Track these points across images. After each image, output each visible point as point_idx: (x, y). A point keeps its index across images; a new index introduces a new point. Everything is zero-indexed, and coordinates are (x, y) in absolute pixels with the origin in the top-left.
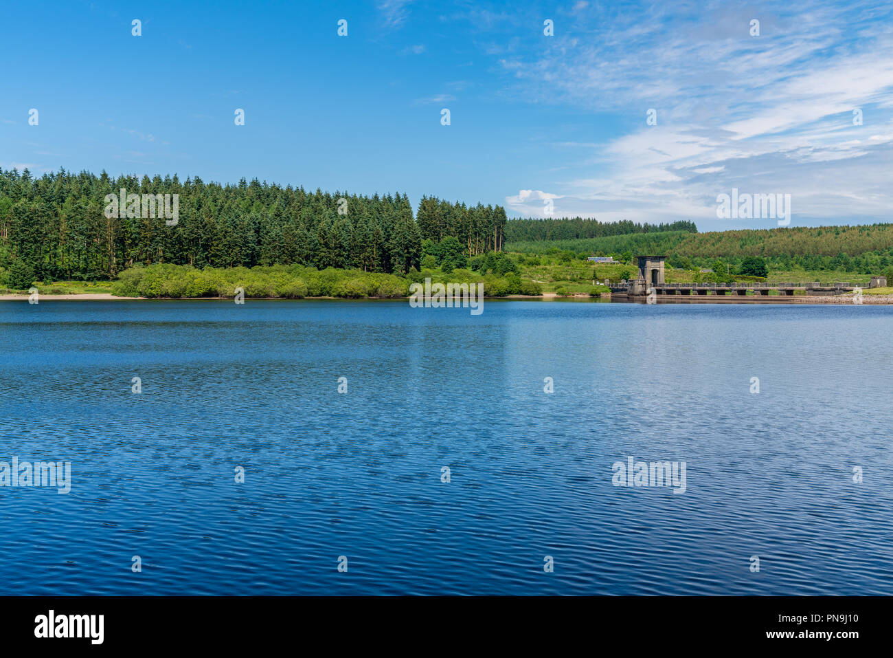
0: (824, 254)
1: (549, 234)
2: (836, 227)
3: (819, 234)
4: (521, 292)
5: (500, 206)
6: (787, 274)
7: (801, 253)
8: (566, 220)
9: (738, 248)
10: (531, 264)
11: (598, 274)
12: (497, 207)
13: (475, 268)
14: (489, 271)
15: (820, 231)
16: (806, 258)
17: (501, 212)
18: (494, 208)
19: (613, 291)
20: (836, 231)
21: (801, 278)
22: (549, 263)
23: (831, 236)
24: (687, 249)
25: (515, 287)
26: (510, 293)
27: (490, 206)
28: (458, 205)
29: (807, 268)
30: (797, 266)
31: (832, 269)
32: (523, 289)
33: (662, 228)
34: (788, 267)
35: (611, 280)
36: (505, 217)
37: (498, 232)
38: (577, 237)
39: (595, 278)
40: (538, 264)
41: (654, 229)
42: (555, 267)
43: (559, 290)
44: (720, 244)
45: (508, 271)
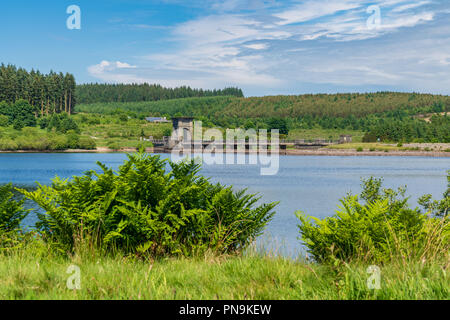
0: (338, 116)
1: (120, 97)
2: (349, 94)
3: (336, 99)
4: (78, 147)
5: (70, 73)
6: (308, 131)
7: (321, 114)
8: (135, 86)
9: (272, 111)
10: (92, 123)
11: (145, 132)
12: (68, 75)
13: (43, 126)
14: (54, 129)
15: (337, 97)
16: (324, 119)
17: (71, 78)
18: (65, 75)
19: (155, 146)
20: (348, 97)
21: (319, 134)
22: (108, 122)
23: (344, 101)
24: (233, 111)
25: (73, 142)
26: (69, 147)
27: (61, 74)
28: (33, 72)
29: (324, 127)
30: (317, 125)
31: (343, 128)
32: (80, 144)
33: (215, 93)
34: (310, 126)
35: (155, 137)
36: (74, 83)
37: (68, 96)
38: (144, 99)
39: (143, 135)
40: (98, 123)
41: (208, 93)
42: (112, 126)
43: (110, 145)
44: (258, 107)
45: (70, 129)
